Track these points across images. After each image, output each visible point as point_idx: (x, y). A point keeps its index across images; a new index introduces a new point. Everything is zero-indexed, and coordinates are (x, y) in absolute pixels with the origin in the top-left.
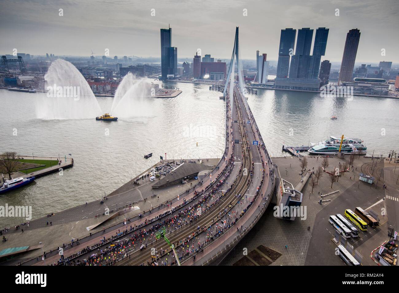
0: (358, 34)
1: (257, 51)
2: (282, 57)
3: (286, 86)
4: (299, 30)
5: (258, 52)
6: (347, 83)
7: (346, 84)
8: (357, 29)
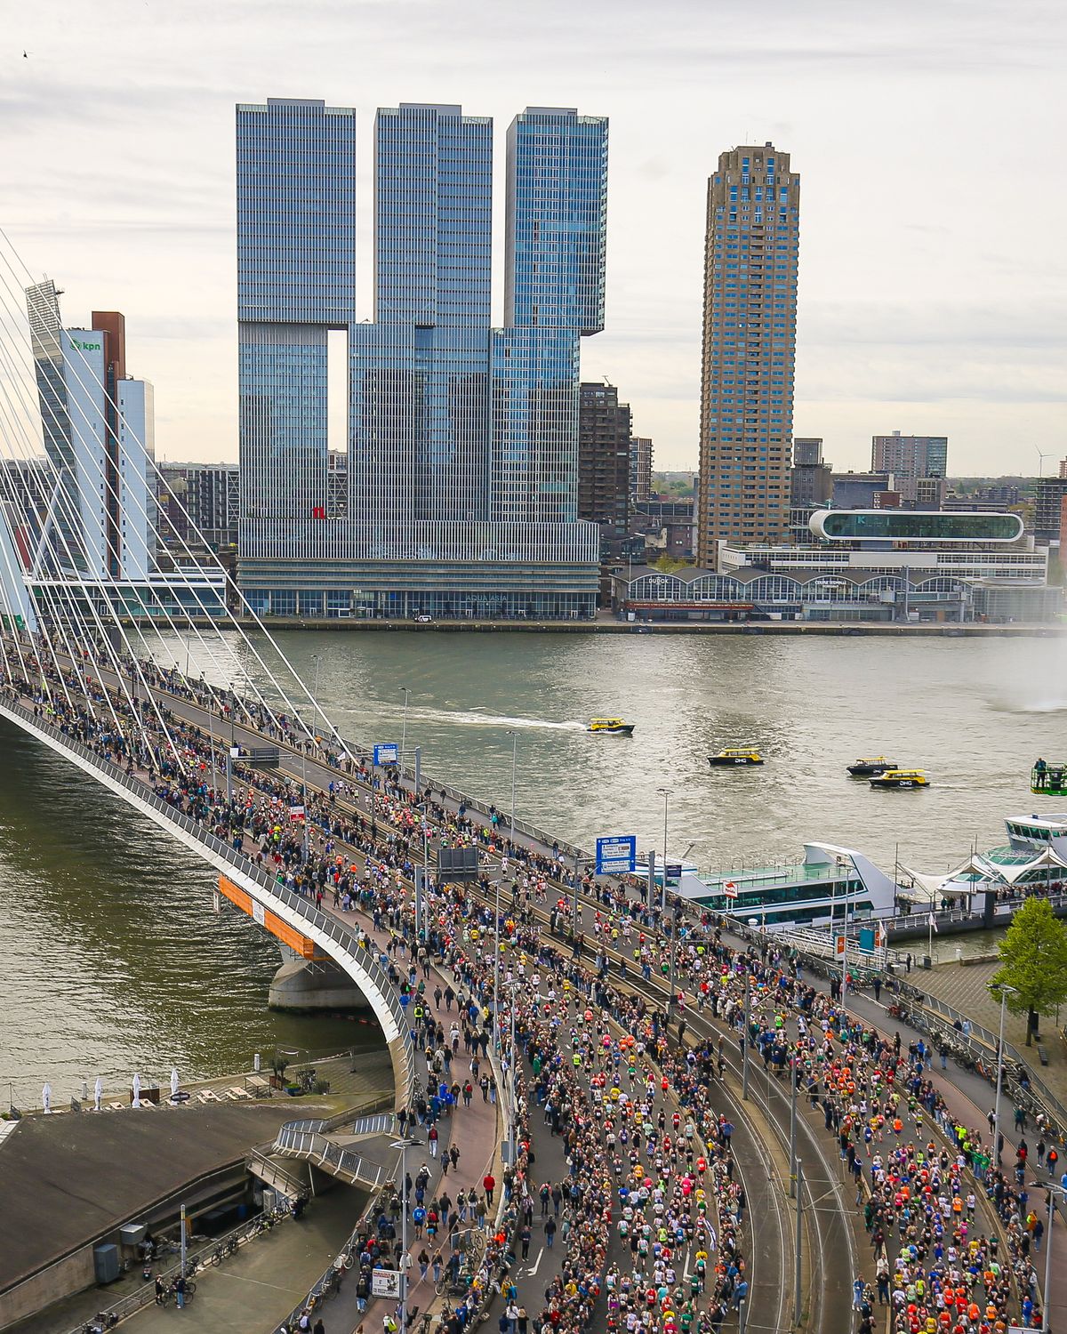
0: (786, 181)
1: (32, 293)
2: (268, 342)
3: (331, 594)
4: (385, 121)
5: (44, 298)
6: (777, 549)
7: (774, 563)
8: (769, 144)
